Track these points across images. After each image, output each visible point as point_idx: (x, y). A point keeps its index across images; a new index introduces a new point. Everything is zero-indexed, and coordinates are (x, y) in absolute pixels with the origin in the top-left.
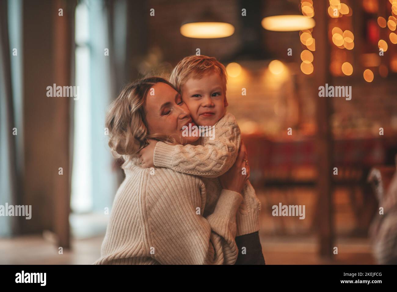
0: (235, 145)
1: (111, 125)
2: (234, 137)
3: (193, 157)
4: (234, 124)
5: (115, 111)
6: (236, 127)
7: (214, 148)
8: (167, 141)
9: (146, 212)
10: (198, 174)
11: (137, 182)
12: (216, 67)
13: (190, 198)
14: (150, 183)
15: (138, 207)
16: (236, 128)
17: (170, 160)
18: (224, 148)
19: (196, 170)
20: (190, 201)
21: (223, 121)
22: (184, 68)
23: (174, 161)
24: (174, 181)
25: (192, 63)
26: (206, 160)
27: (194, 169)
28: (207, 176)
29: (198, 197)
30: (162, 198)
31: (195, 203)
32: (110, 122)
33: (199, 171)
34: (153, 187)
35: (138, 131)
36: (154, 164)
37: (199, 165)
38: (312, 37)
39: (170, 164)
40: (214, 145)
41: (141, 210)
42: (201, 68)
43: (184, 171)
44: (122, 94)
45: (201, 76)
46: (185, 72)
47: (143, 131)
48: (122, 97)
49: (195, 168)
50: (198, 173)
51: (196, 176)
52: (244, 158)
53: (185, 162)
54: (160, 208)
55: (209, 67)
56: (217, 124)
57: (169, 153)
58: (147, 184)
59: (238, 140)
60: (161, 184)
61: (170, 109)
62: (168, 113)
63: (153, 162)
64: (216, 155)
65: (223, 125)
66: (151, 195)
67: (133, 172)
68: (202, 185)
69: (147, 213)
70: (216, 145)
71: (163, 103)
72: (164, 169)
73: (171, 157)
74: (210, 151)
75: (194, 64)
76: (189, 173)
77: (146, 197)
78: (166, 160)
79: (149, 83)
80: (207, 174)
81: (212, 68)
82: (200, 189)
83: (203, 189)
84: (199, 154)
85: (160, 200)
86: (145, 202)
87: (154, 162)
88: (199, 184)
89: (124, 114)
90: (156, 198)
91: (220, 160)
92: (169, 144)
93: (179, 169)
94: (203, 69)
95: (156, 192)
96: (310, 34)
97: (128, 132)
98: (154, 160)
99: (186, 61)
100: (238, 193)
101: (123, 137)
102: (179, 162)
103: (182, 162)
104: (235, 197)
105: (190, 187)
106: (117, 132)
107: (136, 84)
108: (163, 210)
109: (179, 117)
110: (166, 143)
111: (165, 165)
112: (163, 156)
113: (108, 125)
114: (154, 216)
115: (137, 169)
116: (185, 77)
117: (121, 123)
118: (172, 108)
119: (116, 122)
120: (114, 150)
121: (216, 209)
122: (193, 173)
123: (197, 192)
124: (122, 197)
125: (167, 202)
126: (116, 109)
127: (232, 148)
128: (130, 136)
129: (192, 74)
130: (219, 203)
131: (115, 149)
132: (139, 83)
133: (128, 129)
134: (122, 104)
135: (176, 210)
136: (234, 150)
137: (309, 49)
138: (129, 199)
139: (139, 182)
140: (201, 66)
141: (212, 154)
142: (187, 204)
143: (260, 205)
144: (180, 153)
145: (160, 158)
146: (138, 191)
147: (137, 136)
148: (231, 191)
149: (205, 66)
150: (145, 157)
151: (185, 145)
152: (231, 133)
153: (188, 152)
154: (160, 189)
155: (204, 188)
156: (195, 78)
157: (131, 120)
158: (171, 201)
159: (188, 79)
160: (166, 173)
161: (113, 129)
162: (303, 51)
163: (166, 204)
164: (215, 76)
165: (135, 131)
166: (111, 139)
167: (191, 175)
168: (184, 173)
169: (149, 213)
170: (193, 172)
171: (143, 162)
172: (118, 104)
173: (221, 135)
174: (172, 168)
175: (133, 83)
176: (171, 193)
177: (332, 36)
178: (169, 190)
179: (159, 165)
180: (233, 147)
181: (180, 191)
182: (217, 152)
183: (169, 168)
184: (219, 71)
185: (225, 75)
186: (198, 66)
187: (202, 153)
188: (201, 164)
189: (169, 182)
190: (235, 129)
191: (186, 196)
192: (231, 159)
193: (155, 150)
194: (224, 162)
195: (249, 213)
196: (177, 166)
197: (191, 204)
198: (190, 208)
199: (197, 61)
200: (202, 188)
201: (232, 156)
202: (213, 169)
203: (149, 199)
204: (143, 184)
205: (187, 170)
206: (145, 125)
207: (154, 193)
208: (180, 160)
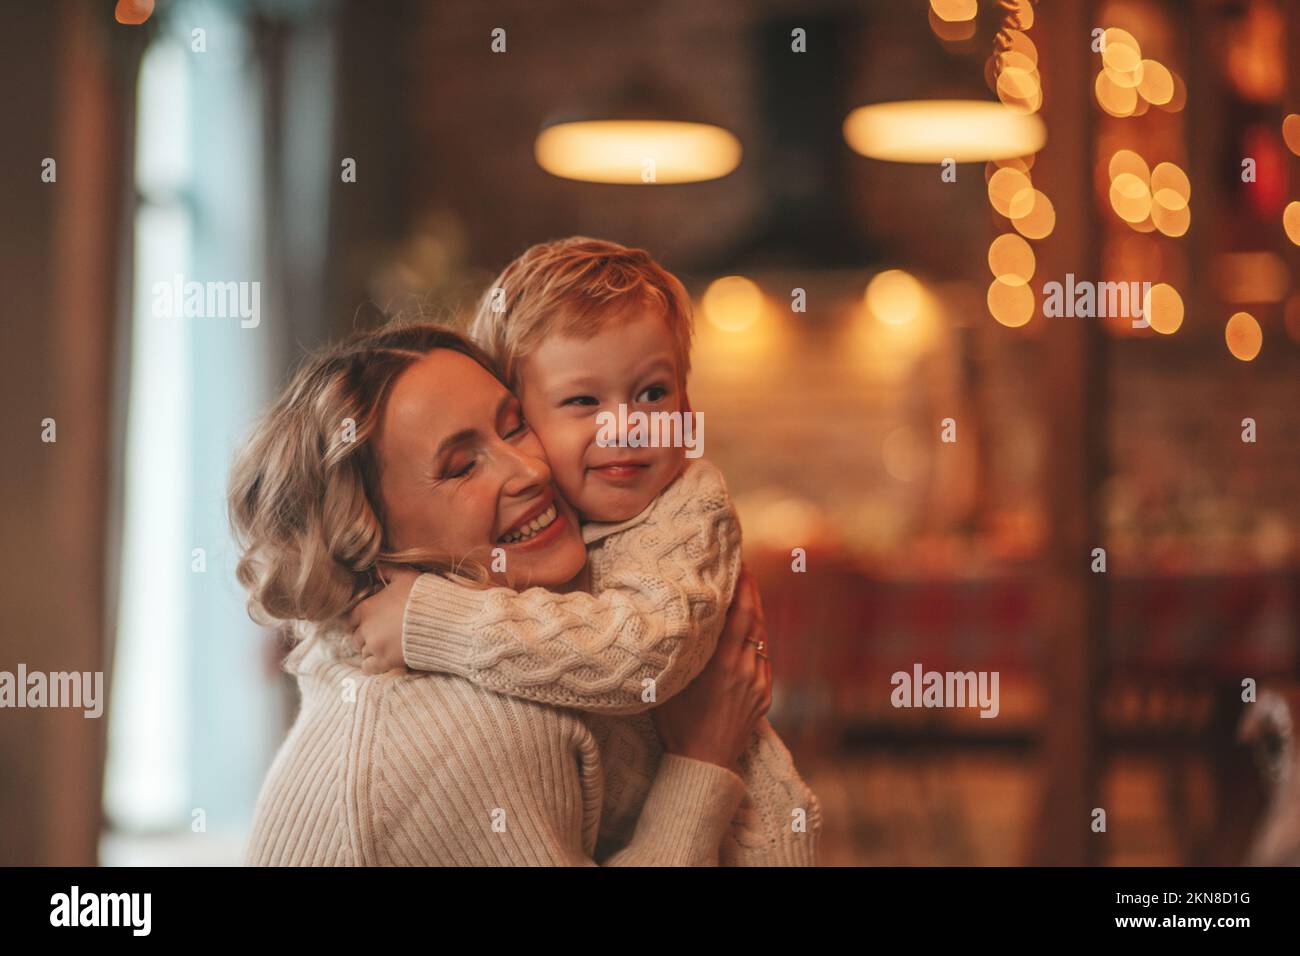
0: (718, 593)
1: (247, 503)
2: (716, 559)
3: (551, 639)
4: (720, 507)
5: (265, 450)
6: (727, 518)
7: (635, 606)
8: (454, 573)
9: (374, 843)
10: (569, 703)
11: (341, 727)
12: (652, 289)
13: (537, 792)
14: (388, 734)
15: (341, 824)
16: (726, 522)
17: (466, 646)
18: (673, 608)
19: (562, 687)
20: (540, 803)
21: (678, 493)
22: (529, 294)
23: (479, 653)
24: (478, 729)
25: (560, 272)
26: (601, 652)
27: (553, 684)
28: (602, 708)
29: (568, 788)
30: (434, 790)
31: (555, 808)
32: (245, 492)
33: (572, 693)
34: (400, 751)
35: (348, 536)
36: (406, 660)
37: (575, 669)
38: (1029, 183)
39: (466, 660)
40: (638, 591)
41: (353, 837)
42: (593, 292)
43: (517, 689)
44: (295, 388)
45: (594, 326)
46: (530, 309)
47: (367, 536)
48: (294, 398)
49: (559, 679)
50: (571, 698)
51: (559, 710)
52: (750, 632)
53: (520, 655)
54: (425, 829)
55: (625, 289)
56: (655, 507)
57: (464, 620)
58: (378, 737)
59: (730, 570)
60: (427, 737)
61: (475, 454)
62: (465, 470)
63: (401, 654)
64: (641, 634)
65: (680, 511)
66: (392, 779)
67: (329, 690)
68: (583, 741)
69: (379, 846)
70: (643, 594)
71: (447, 431)
72: (440, 682)
73: (470, 637)
74: (618, 617)
75: (566, 277)
76: (535, 699)
77: (374, 786)
78: (449, 645)
79: (400, 352)
80: (603, 702)
81: (638, 294)
82: (578, 757)
83: (591, 757)
84: (574, 627)
85: (424, 799)
86: (369, 805)
87: (404, 652)
88: (574, 737)
89: (298, 468)
90: (411, 791)
91: (654, 654)
92: (461, 585)
93: (497, 683)
94: (600, 298)
95: (411, 767)
96: (1026, 174)
97: (310, 534)
98: (404, 643)
99: (536, 265)
100: (725, 770)
101: (292, 552)
102: (499, 657)
103: (510, 657)
104: (714, 785)
105: (536, 748)
106: (270, 534)
107: (348, 352)
108: (438, 835)
109: (506, 486)
110: (451, 580)
111: (446, 663)
112: (437, 631)
113: (239, 503)
114: (405, 856)
115: (341, 674)
116: (531, 330)
117: (285, 502)
118: (483, 453)
119: (268, 495)
120: (255, 598)
121: (639, 828)
122: (550, 698)
123: (565, 770)
124: (287, 786)
125: (453, 805)
126: (269, 442)
127: (704, 604)
128: (317, 553)
129: (561, 319)
130: (650, 807)
131: (259, 594)
132: (360, 348)
133: (311, 527)
134: (292, 428)
135: (485, 837)
136: (714, 610)
137: (1018, 229)
138: (312, 792)
139: (348, 731)
140: (593, 287)
141: (625, 629)
142: (529, 815)
143: (816, 808)
144: (501, 621)
145: (428, 637)
146: (344, 764)
147: (343, 553)
148: (698, 764)
149: (609, 287)
150: (373, 632)
151: (524, 590)
152: (705, 543)
153: (532, 619)
154: (423, 758)
155: (592, 751)
156: (571, 331)
157: (324, 489)
158: (467, 803)
159: (545, 336)
160: (448, 696)
161: (256, 520)
162: (996, 237)
163: (446, 813)
164: (647, 325)
165: (336, 537)
166: (248, 558)
167: (543, 706)
168: (516, 699)
169: (385, 847)
170: (549, 695)
171: (364, 650)
172: (279, 425)
173: (667, 554)
174: (471, 678)
175: (341, 344)
176: (466, 773)
177: (1108, 183)
178: (460, 761)
179: (422, 665)
180: (710, 603)
181: (499, 764)
182: (644, 622)
183: (457, 676)
184: (661, 304)
185: (687, 321)
186: (584, 286)
187: (586, 626)
188: (581, 667)
189: (459, 729)
190: (722, 528)
191: (521, 785)
192: (699, 645)
193: (408, 606)
194: (671, 660)
195: (773, 841)
196: (489, 668)
197: (543, 813)
198: (540, 828)
199: (576, 266)
200: (583, 750)
201: (705, 632)
202: (625, 685)
203: (382, 792)
204: (361, 735)
205: (526, 687)
206: (377, 516)
207: (402, 773)
208: (501, 649)
